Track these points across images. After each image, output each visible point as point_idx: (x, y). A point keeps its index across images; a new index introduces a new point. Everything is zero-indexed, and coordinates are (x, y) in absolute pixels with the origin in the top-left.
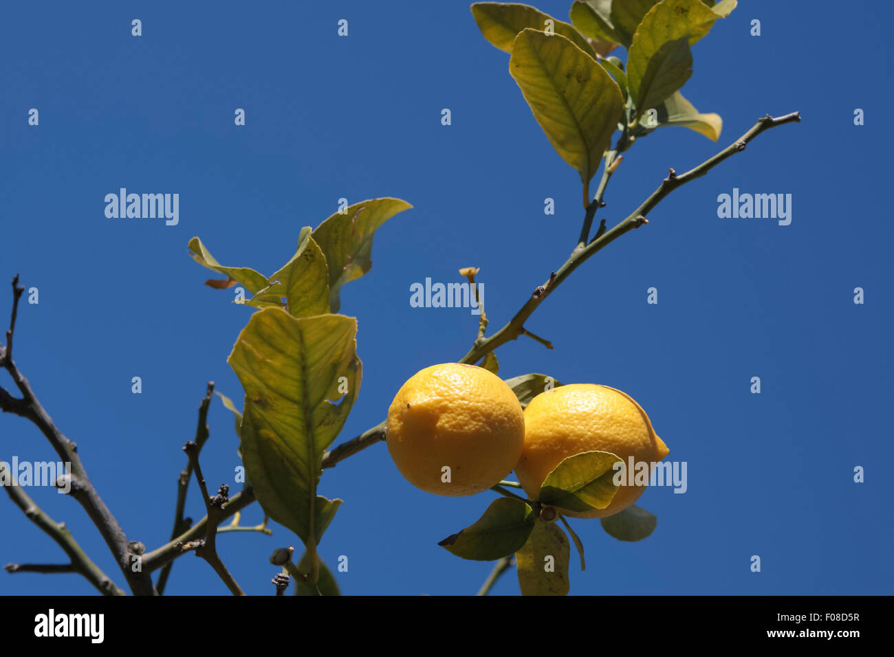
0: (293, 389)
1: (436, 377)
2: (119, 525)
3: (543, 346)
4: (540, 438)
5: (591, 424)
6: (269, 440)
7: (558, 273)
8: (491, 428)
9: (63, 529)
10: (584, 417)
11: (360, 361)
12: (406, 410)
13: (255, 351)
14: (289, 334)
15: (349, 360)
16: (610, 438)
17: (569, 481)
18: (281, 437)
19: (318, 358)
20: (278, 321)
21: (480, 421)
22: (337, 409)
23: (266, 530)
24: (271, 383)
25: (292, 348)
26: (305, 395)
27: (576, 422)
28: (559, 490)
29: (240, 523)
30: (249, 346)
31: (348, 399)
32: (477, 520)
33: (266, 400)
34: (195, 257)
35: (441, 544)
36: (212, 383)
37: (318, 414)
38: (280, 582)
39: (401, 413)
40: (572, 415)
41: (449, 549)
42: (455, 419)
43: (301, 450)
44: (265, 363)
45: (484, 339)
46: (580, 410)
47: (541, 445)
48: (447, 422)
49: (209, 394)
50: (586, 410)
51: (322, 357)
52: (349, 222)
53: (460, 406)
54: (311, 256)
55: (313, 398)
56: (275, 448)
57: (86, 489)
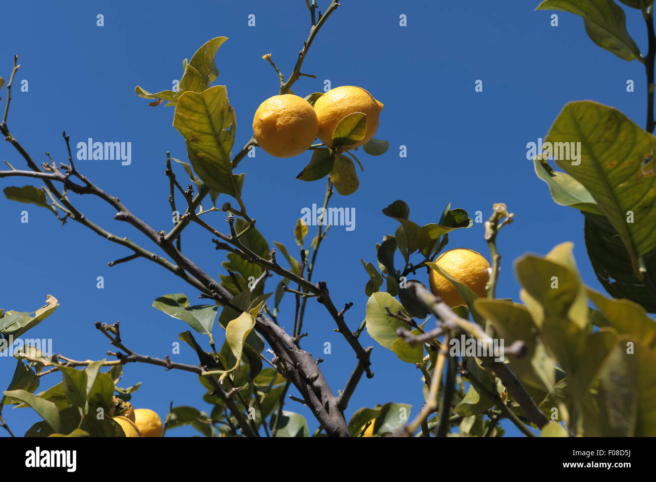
0: (206, 128)
1: (269, 104)
2: (150, 227)
3: (312, 78)
4: (325, 117)
5: (345, 103)
6: (203, 157)
7: (307, 42)
8: (301, 117)
9: (126, 240)
10: (341, 101)
11: (233, 108)
12: (261, 123)
13: (184, 116)
14: (198, 102)
15: (228, 108)
16: (356, 106)
17: (344, 132)
18: (208, 153)
19: (214, 110)
20: (191, 98)
21: (295, 116)
22: (229, 132)
23: (216, 209)
24: (196, 128)
25: (201, 109)
26: (213, 129)
27: (338, 104)
28: (341, 138)
29: (203, 210)
30: (181, 114)
31: (233, 127)
32: (310, 161)
33: (196, 138)
34: (140, 95)
35: (297, 178)
36: (168, 152)
37: (222, 137)
38: (230, 220)
39: (259, 125)
40: (336, 102)
41: (301, 179)
42: (284, 119)
43: (220, 156)
44: (191, 119)
45: (284, 84)
46: (339, 98)
47: (326, 120)
48: (281, 122)
49: (168, 158)
50: (341, 98)
51: (215, 109)
52: (204, 54)
53: (284, 113)
54: (192, 73)
55: (217, 130)
56: (207, 160)
57: (130, 216)
